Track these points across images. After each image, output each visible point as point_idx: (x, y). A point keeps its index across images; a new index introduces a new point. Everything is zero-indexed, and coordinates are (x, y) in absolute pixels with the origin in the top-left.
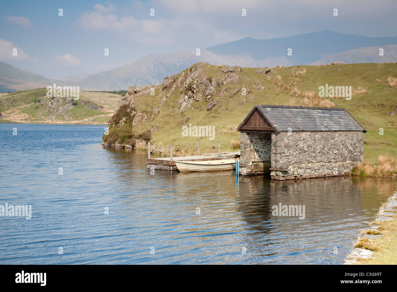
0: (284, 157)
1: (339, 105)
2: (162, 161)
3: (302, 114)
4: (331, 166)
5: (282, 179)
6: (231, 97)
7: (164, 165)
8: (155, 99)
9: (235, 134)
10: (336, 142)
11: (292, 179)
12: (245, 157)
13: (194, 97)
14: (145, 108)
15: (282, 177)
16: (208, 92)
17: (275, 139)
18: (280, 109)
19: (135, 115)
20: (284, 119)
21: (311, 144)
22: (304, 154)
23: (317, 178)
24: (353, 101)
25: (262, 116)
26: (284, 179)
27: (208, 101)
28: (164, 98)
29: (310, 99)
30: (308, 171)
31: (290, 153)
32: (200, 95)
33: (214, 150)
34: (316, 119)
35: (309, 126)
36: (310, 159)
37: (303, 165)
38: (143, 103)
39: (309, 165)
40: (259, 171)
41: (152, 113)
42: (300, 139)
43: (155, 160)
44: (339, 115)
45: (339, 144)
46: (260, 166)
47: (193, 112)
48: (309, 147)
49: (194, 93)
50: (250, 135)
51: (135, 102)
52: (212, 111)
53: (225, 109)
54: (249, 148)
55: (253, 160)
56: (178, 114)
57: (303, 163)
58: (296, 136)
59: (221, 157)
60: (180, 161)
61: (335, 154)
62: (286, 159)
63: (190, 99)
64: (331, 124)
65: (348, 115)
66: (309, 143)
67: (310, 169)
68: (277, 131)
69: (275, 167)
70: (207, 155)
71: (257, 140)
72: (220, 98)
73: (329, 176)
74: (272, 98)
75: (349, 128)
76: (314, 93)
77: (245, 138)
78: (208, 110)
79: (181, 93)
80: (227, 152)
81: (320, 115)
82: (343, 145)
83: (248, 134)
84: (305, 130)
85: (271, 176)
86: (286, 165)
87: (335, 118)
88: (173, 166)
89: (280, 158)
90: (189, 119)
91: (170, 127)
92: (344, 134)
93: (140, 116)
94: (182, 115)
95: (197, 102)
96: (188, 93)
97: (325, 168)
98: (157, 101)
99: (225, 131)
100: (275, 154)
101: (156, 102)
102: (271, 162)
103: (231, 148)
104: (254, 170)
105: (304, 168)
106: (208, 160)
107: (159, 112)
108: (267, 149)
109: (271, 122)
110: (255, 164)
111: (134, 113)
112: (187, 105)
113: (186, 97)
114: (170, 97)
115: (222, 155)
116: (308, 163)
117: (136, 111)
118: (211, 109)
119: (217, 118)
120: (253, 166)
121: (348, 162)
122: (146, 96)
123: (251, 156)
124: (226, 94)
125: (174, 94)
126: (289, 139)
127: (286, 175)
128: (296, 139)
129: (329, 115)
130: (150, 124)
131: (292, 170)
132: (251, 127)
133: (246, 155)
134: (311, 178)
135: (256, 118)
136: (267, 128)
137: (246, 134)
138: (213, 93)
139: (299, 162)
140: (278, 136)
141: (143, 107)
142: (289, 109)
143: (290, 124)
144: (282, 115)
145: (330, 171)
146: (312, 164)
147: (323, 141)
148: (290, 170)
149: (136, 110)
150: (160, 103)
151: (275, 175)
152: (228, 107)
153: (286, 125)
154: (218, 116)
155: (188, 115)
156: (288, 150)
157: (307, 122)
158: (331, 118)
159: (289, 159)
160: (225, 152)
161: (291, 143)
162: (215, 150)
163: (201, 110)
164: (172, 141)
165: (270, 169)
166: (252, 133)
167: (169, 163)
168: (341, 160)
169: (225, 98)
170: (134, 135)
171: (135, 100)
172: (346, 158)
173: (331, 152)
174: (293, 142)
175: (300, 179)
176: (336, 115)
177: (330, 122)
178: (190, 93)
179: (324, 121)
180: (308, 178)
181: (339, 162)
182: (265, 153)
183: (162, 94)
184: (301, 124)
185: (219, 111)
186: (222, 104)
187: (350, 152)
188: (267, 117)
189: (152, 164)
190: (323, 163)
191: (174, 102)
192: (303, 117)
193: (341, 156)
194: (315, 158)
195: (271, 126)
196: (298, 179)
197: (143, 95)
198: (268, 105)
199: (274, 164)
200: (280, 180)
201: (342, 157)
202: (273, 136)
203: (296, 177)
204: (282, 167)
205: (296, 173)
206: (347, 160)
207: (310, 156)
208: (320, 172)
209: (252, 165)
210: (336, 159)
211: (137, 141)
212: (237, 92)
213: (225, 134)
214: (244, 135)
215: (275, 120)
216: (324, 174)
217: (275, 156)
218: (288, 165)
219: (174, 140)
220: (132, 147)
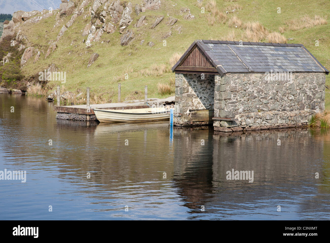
0: (230, 105)
1: (292, 39)
2: (75, 109)
3: (250, 51)
4: (286, 115)
5: (228, 131)
6: (152, 28)
7: (78, 114)
8: (50, 30)
9: (162, 76)
10: (291, 86)
11: (239, 131)
12: (181, 105)
13: (103, 27)
14: (37, 41)
15: (228, 128)
16: (122, 21)
17: (220, 82)
18: (225, 45)
19: (23, 50)
20: (230, 57)
21: (262, 88)
22: (254, 100)
23: (268, 129)
24: (308, 34)
25: (203, 53)
26: (230, 131)
27: (123, 33)
28: (63, 28)
29: (253, 31)
30: (259, 121)
31: (237, 99)
32: (111, 25)
33: (136, 96)
34: (268, 58)
35: (260, 66)
36: (260, 106)
37: (252, 114)
38: (35, 34)
39: (260, 114)
40: (198, 122)
41: (47, 47)
42: (249, 82)
43: (66, 108)
44: (295, 53)
45: (296, 88)
46: (199, 115)
47: (102, 47)
48: (259, 92)
49: (103, 22)
50: (187, 77)
51: (23, 32)
52: (128, 46)
53: (145, 44)
54: (186, 94)
55: (191, 108)
56: (83, 49)
57: (252, 112)
58: (244, 78)
59: (148, 105)
60: (99, 109)
61: (291, 100)
62: (232, 106)
63: (98, 30)
64: (286, 64)
65: (307, 52)
66: (260, 87)
67: (261, 118)
68: (223, 73)
69: (219, 116)
70: (129, 102)
71: (196, 83)
72: (138, 29)
73: (283, 127)
74: (205, 30)
75: (308, 68)
76: (258, 24)
77: (181, 80)
78: (123, 44)
79: (86, 21)
80: (154, 99)
81: (272, 52)
82: (300, 89)
83: (185, 76)
84: (256, 70)
85: (214, 127)
86: (232, 114)
87: (291, 56)
88: (90, 115)
89: (226, 105)
90: (98, 56)
91: (73, 66)
92: (301, 76)
93: (32, 51)
94: (89, 51)
95: (108, 34)
96: (95, 22)
97: (279, 117)
98: (53, 31)
99: (149, 73)
100: (219, 100)
101: (52, 33)
102: (214, 110)
103: (159, 94)
104: (192, 120)
105: (254, 117)
106: (132, 108)
107: (57, 46)
108: (208, 94)
109: (214, 61)
110: (193, 112)
111: (22, 47)
112: (94, 38)
113: (94, 27)
114: (70, 27)
115: (149, 102)
116: (259, 112)
117: (25, 44)
118: (126, 44)
119: (135, 55)
120: (191, 115)
121: (306, 110)
122: (38, 25)
123: (189, 103)
124: (146, 24)
125: (76, 23)
126: (236, 82)
127: (233, 126)
128: (244, 83)
129: (284, 53)
130: (45, 61)
131: (240, 120)
132: (189, 68)
133: (183, 101)
134: (261, 130)
135: (196, 56)
136: (210, 68)
137: (182, 75)
138: (129, 22)
139: (248, 110)
140: (223, 78)
141: (35, 40)
142: (235, 46)
143: (237, 64)
144: (227, 52)
145: (284, 121)
146: (263, 112)
147: (276, 85)
148: (238, 120)
149: (25, 42)
150: (57, 34)
151: (219, 126)
152: (149, 42)
153: (232, 65)
154: (136, 53)
155: (97, 51)
156: (235, 95)
157: (257, 61)
158: (285, 56)
159: (236, 106)
160: (151, 99)
161: (239, 87)
162: (138, 96)
163: (113, 45)
164: (78, 84)
165: (213, 119)
166: (190, 75)
167: (85, 111)
168: (298, 108)
169: (144, 29)
170: (24, 77)
171: (24, 30)
172: (304, 105)
173: (286, 99)
174: (241, 86)
175: (249, 131)
176: (291, 53)
177: (284, 61)
178: (98, 22)
179: (277, 60)
180: (258, 130)
181: (295, 110)
182: (205, 100)
183: (59, 23)
184: (249, 63)
185: (138, 46)
186: (141, 37)
187: (309, 98)
188: (210, 56)
189: (63, 113)
190: (276, 112)
191: (76, 33)
192: (253, 55)
193: (298, 102)
194: (266, 106)
195: (214, 67)
196: (246, 131)
197: (33, 23)
198: (210, 40)
199: (218, 113)
200: (225, 132)
201: (298, 104)
202: (217, 79)
203: (243, 128)
204: (228, 116)
205: (244, 123)
206: (305, 108)
207: (261, 103)
208: (272, 123)
209: (189, 114)
210: (291, 106)
211: (29, 84)
212: (160, 22)
213: (149, 76)
214: (180, 78)
215: (219, 59)
216: (277, 124)
217: (219, 103)
218: (234, 113)
219: (81, 84)
220: (21, 93)
